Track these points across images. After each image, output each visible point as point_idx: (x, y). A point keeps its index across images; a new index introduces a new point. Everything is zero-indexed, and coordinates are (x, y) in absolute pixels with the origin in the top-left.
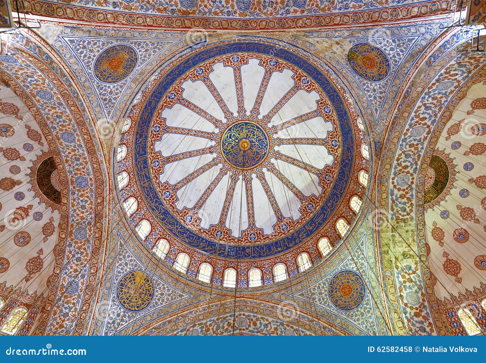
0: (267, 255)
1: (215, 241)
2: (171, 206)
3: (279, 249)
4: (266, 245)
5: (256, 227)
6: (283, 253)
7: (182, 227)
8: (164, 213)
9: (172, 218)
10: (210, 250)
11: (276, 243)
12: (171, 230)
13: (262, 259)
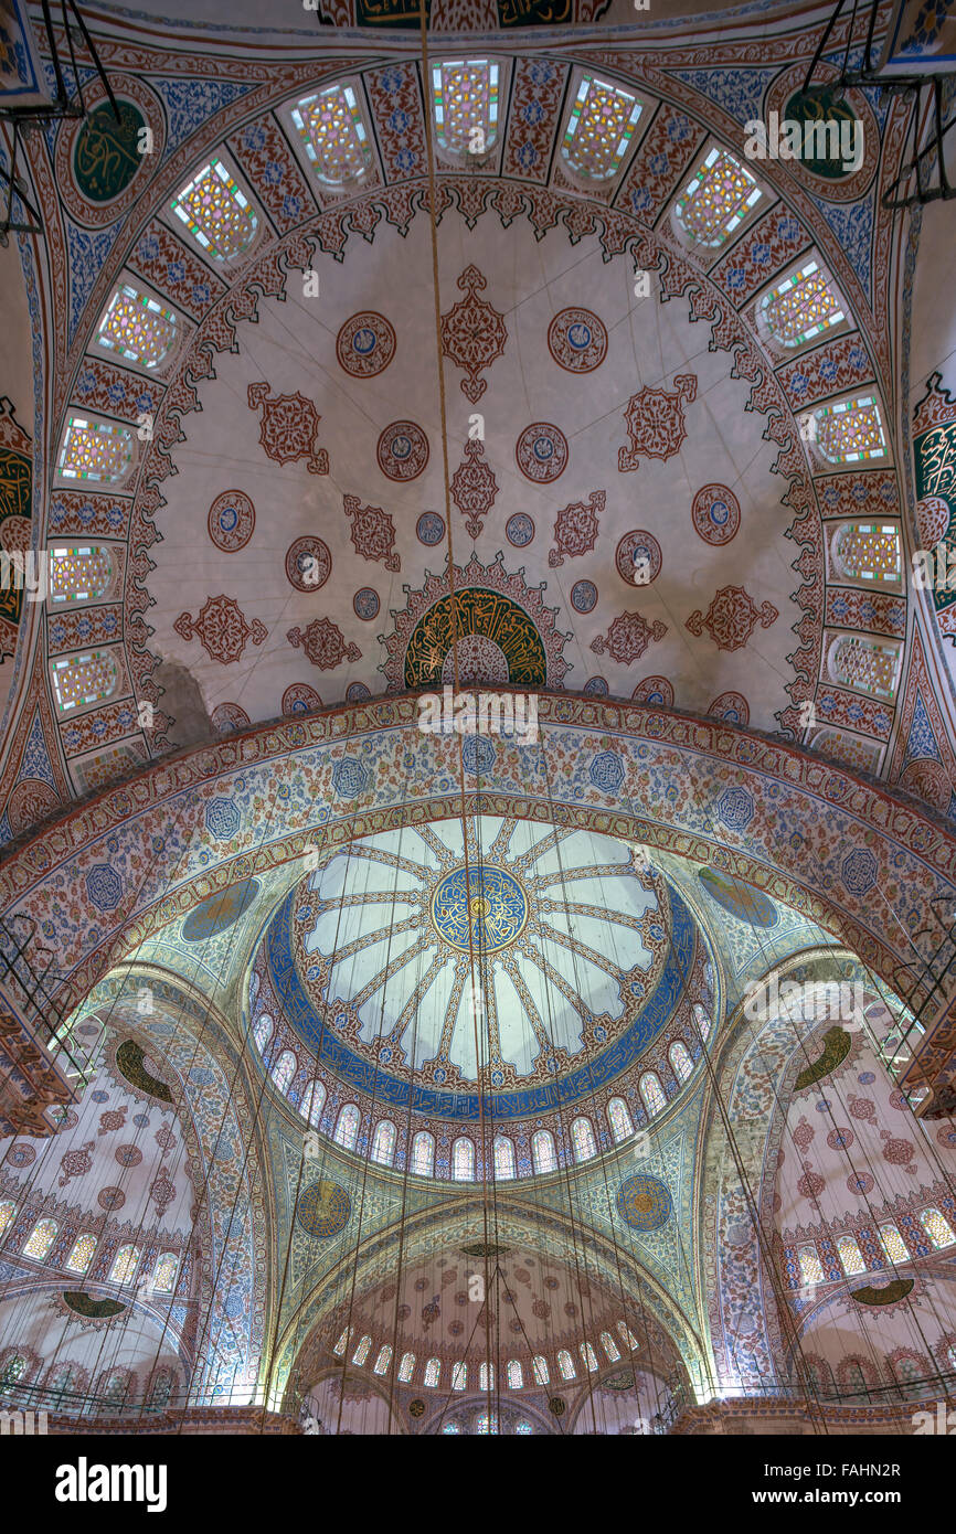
0: (522, 1114)
1: (434, 1089)
2: (352, 1039)
3: (543, 1104)
4: (520, 1094)
5: (502, 1061)
6: (547, 1112)
7: (377, 1073)
8: (342, 1055)
9: (357, 1060)
10: (428, 1107)
11: (538, 1091)
12: (359, 1084)
13: (514, 1119)
